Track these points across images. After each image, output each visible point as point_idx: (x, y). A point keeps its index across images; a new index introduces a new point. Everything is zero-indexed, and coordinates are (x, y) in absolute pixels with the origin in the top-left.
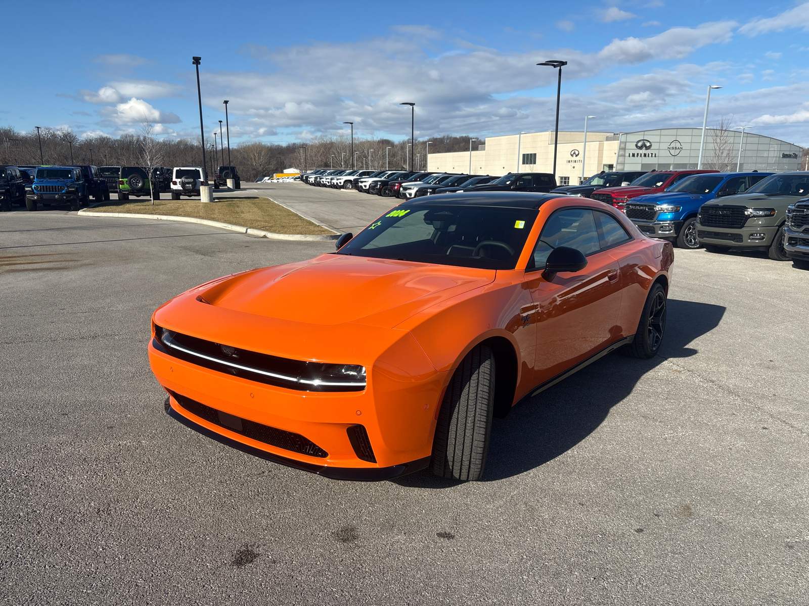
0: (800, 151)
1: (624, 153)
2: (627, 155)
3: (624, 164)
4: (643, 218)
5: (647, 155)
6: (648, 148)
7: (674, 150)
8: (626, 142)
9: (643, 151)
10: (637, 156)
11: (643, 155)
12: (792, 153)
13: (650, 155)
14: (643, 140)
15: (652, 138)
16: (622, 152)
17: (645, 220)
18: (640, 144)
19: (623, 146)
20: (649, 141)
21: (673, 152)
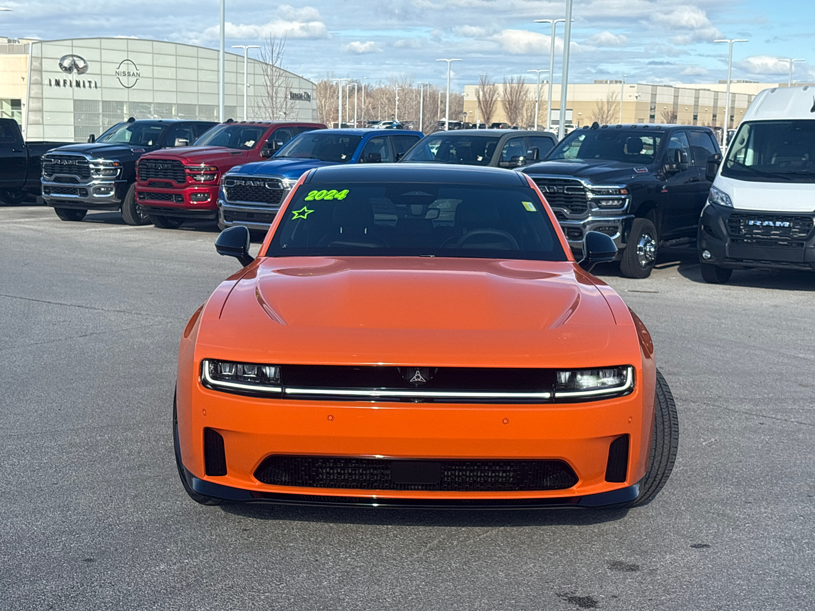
0: (313, 89)
1: (39, 78)
2: (46, 82)
3: (42, 98)
4: (260, 201)
5: (82, 84)
6: (81, 71)
7: (126, 78)
8: (42, 58)
9: (74, 76)
10: (64, 86)
11: (74, 84)
12: (302, 92)
13: (87, 84)
14: (73, 56)
15: (86, 52)
16: (35, 77)
17: (265, 204)
18: (66, 63)
19: (36, 64)
20: (82, 59)
21: (124, 80)
